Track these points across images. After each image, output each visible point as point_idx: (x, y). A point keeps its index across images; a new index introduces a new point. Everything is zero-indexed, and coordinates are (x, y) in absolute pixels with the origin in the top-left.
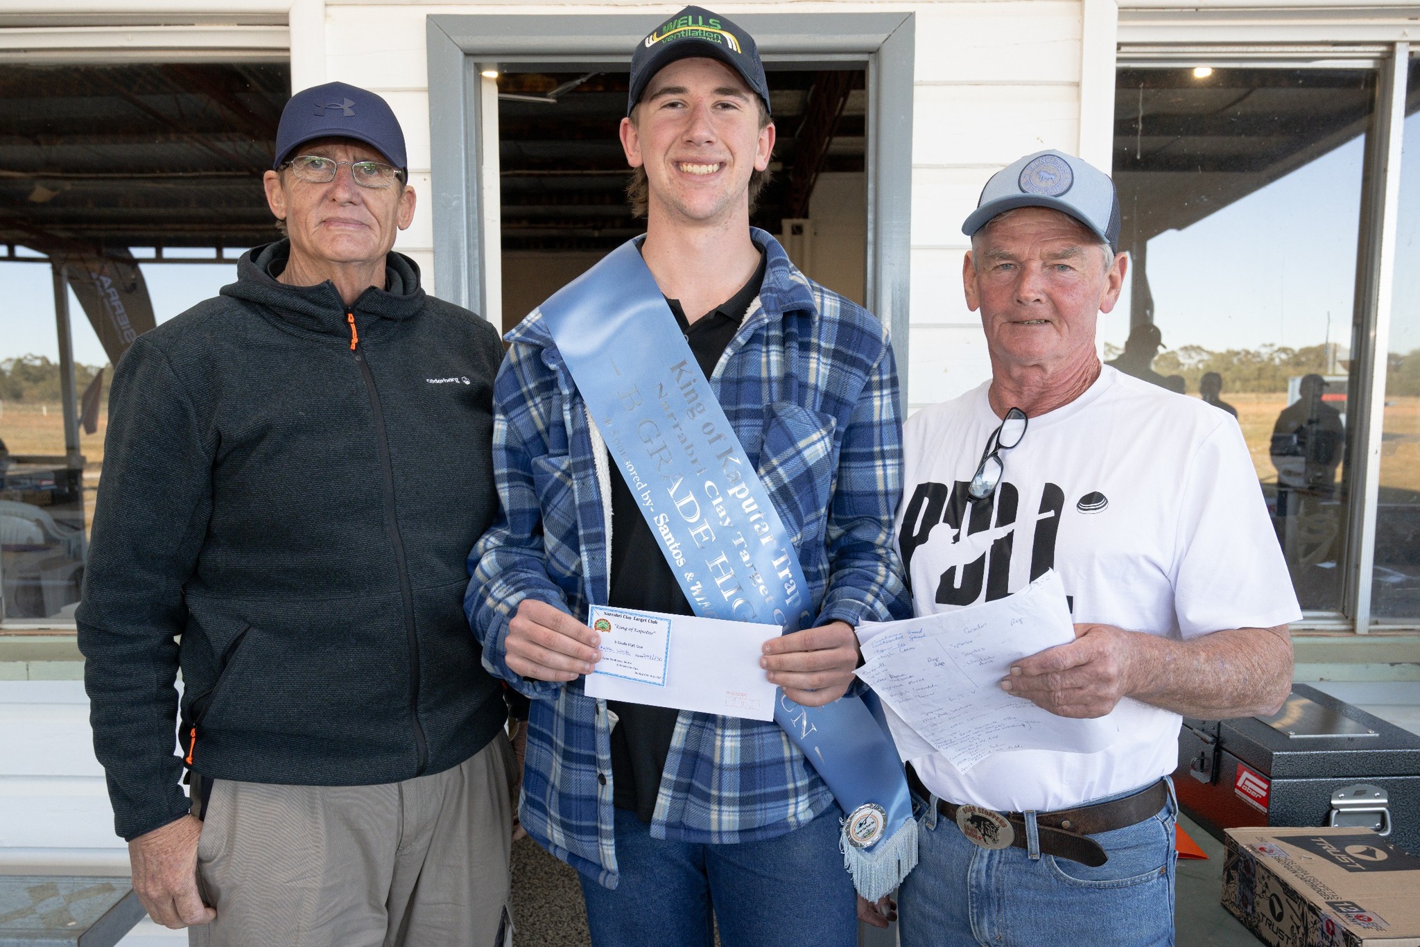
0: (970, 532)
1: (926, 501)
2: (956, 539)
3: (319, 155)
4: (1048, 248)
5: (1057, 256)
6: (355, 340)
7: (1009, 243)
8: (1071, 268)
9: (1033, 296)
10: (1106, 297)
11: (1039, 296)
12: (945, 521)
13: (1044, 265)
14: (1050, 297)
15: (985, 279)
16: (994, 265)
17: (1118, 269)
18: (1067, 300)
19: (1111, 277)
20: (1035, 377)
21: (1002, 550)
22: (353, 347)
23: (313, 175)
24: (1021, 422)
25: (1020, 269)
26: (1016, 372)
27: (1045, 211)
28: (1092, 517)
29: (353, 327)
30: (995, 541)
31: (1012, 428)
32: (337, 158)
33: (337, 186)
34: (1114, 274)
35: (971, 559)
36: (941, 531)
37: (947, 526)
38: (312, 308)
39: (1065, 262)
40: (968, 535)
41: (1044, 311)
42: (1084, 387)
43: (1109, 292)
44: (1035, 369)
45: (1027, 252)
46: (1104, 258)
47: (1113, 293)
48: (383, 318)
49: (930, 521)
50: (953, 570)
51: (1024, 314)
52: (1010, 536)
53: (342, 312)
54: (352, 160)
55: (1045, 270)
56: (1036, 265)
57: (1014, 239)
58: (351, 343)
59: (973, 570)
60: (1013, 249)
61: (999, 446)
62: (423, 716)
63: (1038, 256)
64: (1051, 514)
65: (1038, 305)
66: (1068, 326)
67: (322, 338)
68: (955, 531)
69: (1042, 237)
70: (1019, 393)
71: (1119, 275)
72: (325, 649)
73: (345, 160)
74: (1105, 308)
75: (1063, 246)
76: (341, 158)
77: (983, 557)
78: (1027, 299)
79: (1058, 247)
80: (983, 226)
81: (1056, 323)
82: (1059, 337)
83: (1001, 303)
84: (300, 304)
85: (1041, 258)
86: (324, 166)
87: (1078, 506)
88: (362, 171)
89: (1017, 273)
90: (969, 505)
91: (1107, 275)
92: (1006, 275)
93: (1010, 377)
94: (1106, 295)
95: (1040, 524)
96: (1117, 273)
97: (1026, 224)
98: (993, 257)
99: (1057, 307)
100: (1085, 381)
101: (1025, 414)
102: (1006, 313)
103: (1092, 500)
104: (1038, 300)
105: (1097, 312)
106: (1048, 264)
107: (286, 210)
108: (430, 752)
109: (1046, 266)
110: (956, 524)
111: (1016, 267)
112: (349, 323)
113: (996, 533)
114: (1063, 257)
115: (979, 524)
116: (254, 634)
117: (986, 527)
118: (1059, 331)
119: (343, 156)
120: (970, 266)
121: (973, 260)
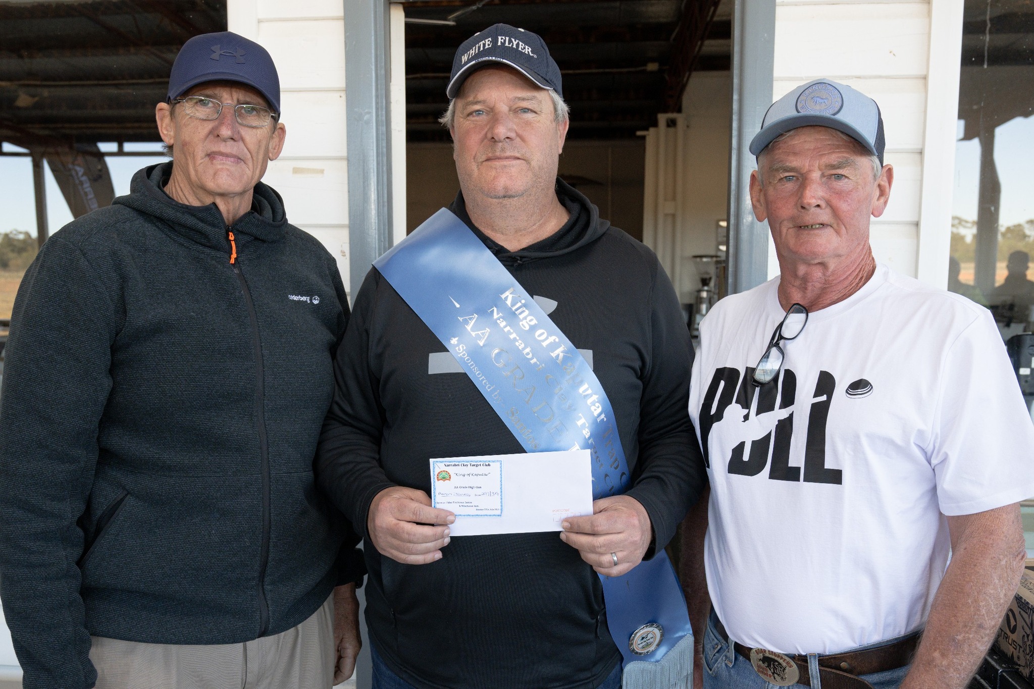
0: (758, 413)
1: (722, 383)
2: (746, 418)
3: (208, 96)
4: (825, 160)
5: (833, 167)
6: (234, 256)
7: (791, 158)
8: (846, 177)
9: (814, 202)
10: (877, 203)
11: (819, 202)
12: (737, 402)
13: (823, 175)
14: (829, 204)
15: (771, 191)
16: (779, 178)
17: (885, 178)
18: (843, 206)
19: (879, 186)
20: (818, 273)
22: (232, 261)
23: (202, 112)
24: (802, 316)
25: (802, 180)
26: (802, 269)
27: (820, 129)
28: (858, 401)
29: (233, 244)
31: (795, 321)
32: (223, 99)
33: (221, 124)
34: (882, 183)
35: (759, 436)
36: (734, 410)
37: (739, 406)
38: (201, 225)
39: (840, 171)
40: (756, 416)
41: (824, 216)
42: (860, 284)
43: (878, 199)
44: (818, 266)
45: (807, 164)
46: (873, 168)
47: (882, 200)
48: (256, 239)
49: (725, 402)
50: (742, 445)
51: (808, 219)
53: (223, 231)
54: (235, 102)
55: (824, 179)
56: (816, 175)
57: (795, 154)
58: (230, 258)
59: (760, 446)
60: (795, 162)
61: (781, 337)
63: (817, 168)
64: (824, 398)
65: (818, 209)
66: (846, 228)
67: (207, 250)
68: (745, 411)
69: (819, 152)
70: (804, 289)
71: (887, 184)
72: (191, 520)
73: (230, 102)
74: (876, 213)
75: (838, 157)
76: (226, 99)
77: (770, 434)
78: (809, 204)
79: (834, 158)
80: (767, 146)
81: (835, 226)
82: (839, 239)
83: (786, 210)
84: (190, 221)
85: (820, 169)
86: (211, 105)
87: (847, 392)
88: (243, 111)
89: (799, 183)
90: (757, 390)
91: (876, 183)
92: (790, 186)
93: (796, 275)
94: (876, 201)
95: (814, 404)
96: (885, 183)
97: (806, 141)
98: (777, 170)
99: (835, 212)
100: (861, 278)
101: (806, 309)
102: (792, 219)
103: (859, 386)
104: (818, 206)
105: (869, 217)
106: (826, 174)
107: (176, 137)
108: (272, 620)
109: (824, 176)
110: (746, 405)
111: (798, 179)
112: (230, 240)
113: (779, 414)
114: (839, 168)
115: (766, 406)
116: (131, 501)
117: (771, 408)
118: (838, 232)
119: (229, 98)
120: (757, 183)
121: (759, 177)
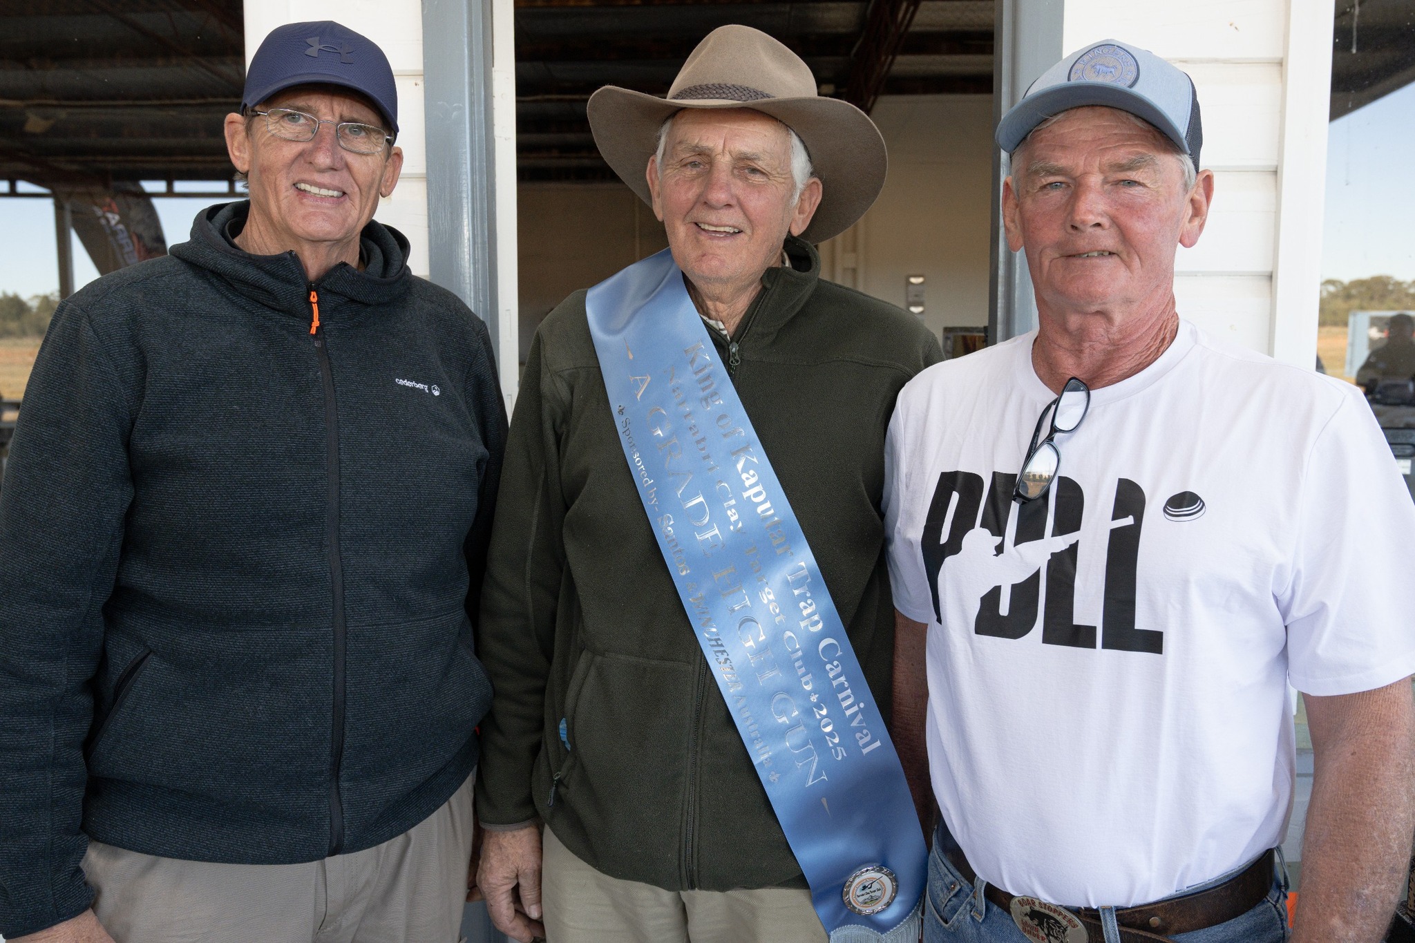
0: (1018, 542)
1: (954, 498)
2: (1000, 549)
3: (298, 109)
4: (1108, 158)
5: (1121, 168)
6: (316, 323)
7: (1058, 154)
8: (1139, 184)
9: (1092, 219)
10: (1187, 225)
11: (1099, 220)
12: (983, 525)
13: (1105, 182)
14: (1114, 221)
15: (1029, 204)
16: (1039, 185)
17: (1201, 191)
18: (1138, 227)
19: (1192, 201)
20: (1098, 329)
21: (1063, 566)
22: (313, 331)
23: (288, 129)
24: (1080, 396)
25: (1074, 187)
26: (1074, 321)
27: (1103, 109)
28: (1187, 525)
29: (315, 307)
30: (1053, 554)
31: (1072, 402)
32: (320, 114)
33: (316, 149)
34: (1197, 197)
35: (1021, 578)
36: (978, 539)
37: (986, 532)
39: (1133, 175)
40: (1015, 546)
41: (1108, 240)
42: (1160, 349)
43: (1191, 221)
44: (1098, 317)
45: (1082, 163)
46: (1183, 173)
47: (1197, 222)
48: (353, 301)
49: (963, 524)
50: (996, 591)
51: (1082, 244)
52: (1074, 548)
53: (303, 289)
54: (337, 118)
55: (1107, 187)
56: (1095, 180)
57: (1064, 148)
58: (311, 327)
59: (1025, 590)
60: (1063, 160)
61: (1054, 429)
62: (346, 785)
63: (1096, 169)
64: (1129, 521)
65: (1098, 231)
66: (1140, 259)
67: (277, 316)
68: (998, 540)
69: (1101, 145)
70: (1078, 352)
71: (1204, 199)
72: (232, 690)
73: (330, 118)
74: (1186, 241)
75: (1129, 153)
76: (325, 115)
77: (1037, 575)
78: (1083, 222)
79: (1123, 154)
80: (1025, 138)
81: (1124, 256)
82: (1129, 274)
83: (1051, 234)
85: (1102, 171)
86: (302, 121)
87: (1165, 511)
88: (347, 131)
89: (1070, 192)
90: (1015, 507)
91: (1188, 197)
92: (1056, 196)
93: (1065, 330)
94: (1187, 223)
95: (1114, 533)
96: (1200, 197)
97: (1080, 130)
98: (1036, 172)
99: (1124, 234)
100: (1164, 339)
101: (1087, 384)
102: (1059, 245)
103: (1183, 502)
104: (1098, 225)
105: (1175, 246)
106: (1111, 179)
107: (251, 162)
108: (347, 832)
109: (1108, 182)
110: (999, 530)
111: (1069, 186)
112: (311, 303)
113: (1055, 544)
114: (1130, 168)
115: (1030, 531)
116: (153, 662)
117: (1039, 535)
118: (1128, 266)
119: (328, 111)
120: (1011, 196)
121: (1013, 186)
